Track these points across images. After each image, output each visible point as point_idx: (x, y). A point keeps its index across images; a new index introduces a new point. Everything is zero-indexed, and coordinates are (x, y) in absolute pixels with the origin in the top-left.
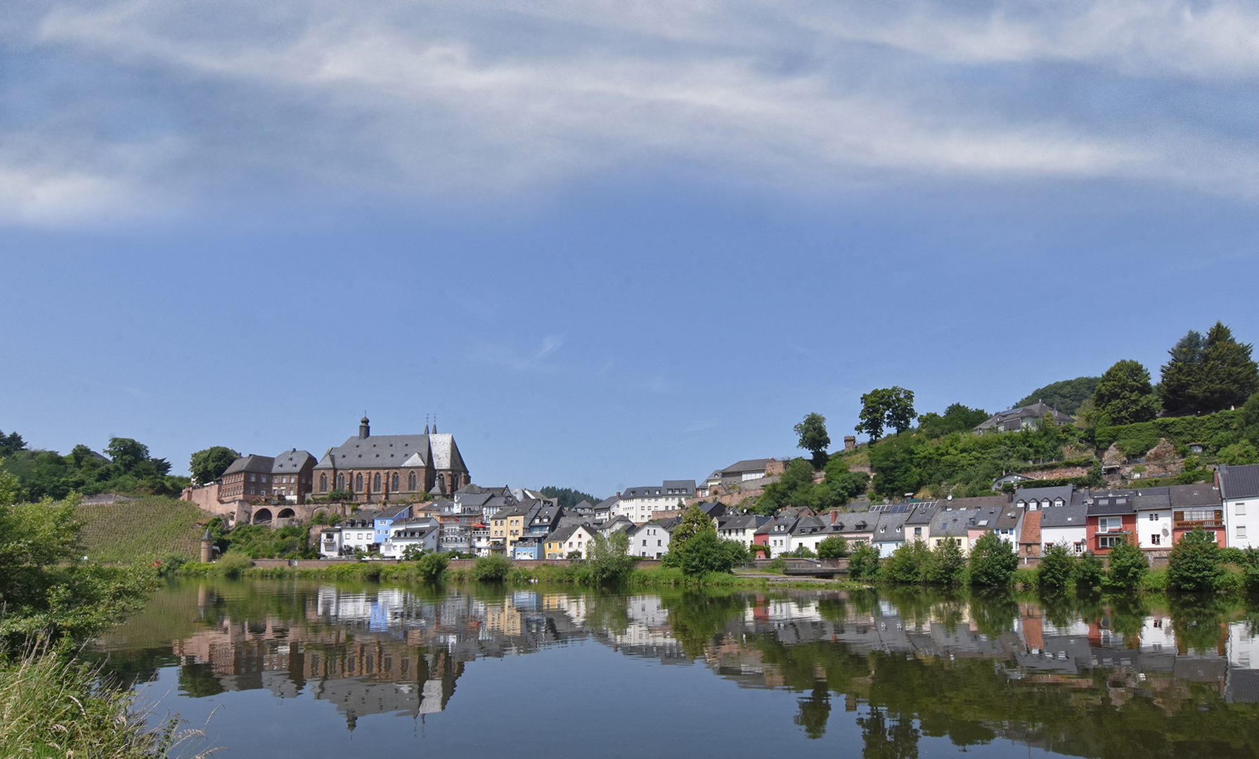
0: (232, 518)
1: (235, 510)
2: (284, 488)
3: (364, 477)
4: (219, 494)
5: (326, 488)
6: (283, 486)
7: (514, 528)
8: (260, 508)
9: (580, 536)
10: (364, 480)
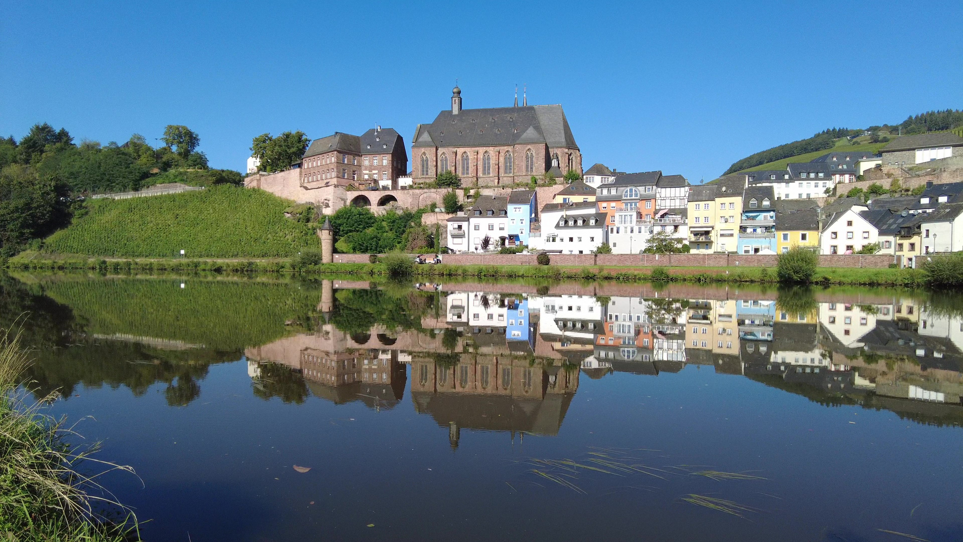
0: (327, 206)
1: (330, 197)
2: (377, 171)
3: (470, 157)
4: (300, 180)
5: (427, 171)
6: (374, 169)
7: (727, 213)
8: (356, 194)
9: (850, 223)
10: (470, 161)
